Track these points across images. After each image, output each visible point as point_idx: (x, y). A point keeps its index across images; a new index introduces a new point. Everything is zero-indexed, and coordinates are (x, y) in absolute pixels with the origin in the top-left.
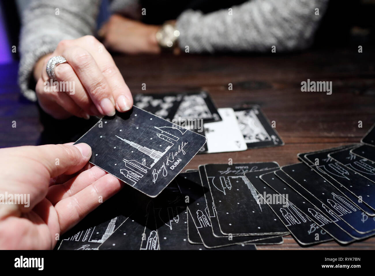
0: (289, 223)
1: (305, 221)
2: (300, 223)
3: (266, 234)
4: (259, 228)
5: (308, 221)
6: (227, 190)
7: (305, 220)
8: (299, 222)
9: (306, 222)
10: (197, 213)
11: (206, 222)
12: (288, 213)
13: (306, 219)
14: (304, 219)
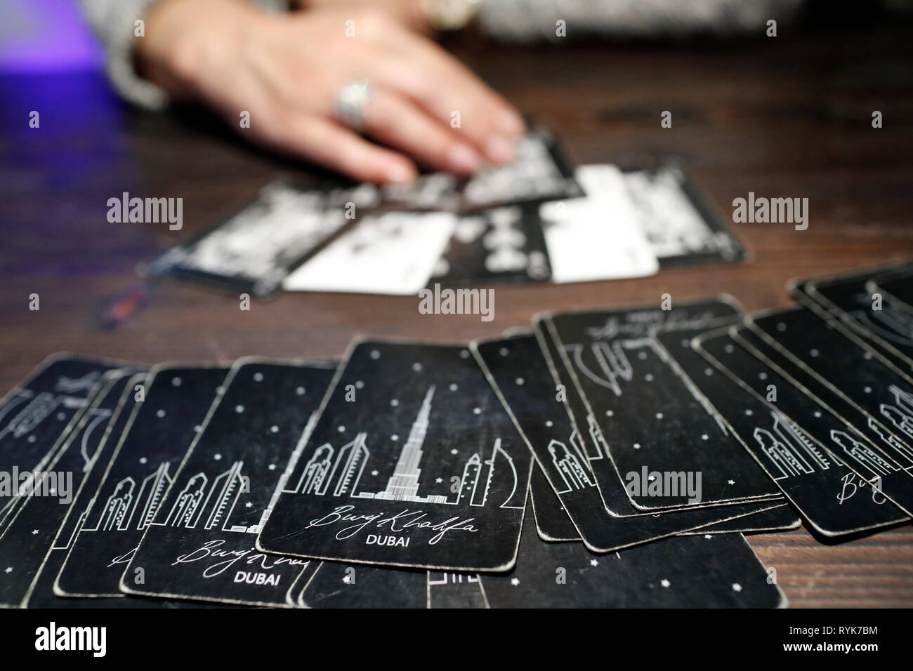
0: (782, 471)
1: (825, 467)
2: (813, 471)
3: (752, 498)
4: (731, 482)
5: (832, 464)
6: (620, 380)
7: (826, 464)
8: (811, 470)
9: (828, 468)
10: (552, 450)
11: (578, 474)
12: (776, 443)
13: (829, 459)
14: (823, 461)
